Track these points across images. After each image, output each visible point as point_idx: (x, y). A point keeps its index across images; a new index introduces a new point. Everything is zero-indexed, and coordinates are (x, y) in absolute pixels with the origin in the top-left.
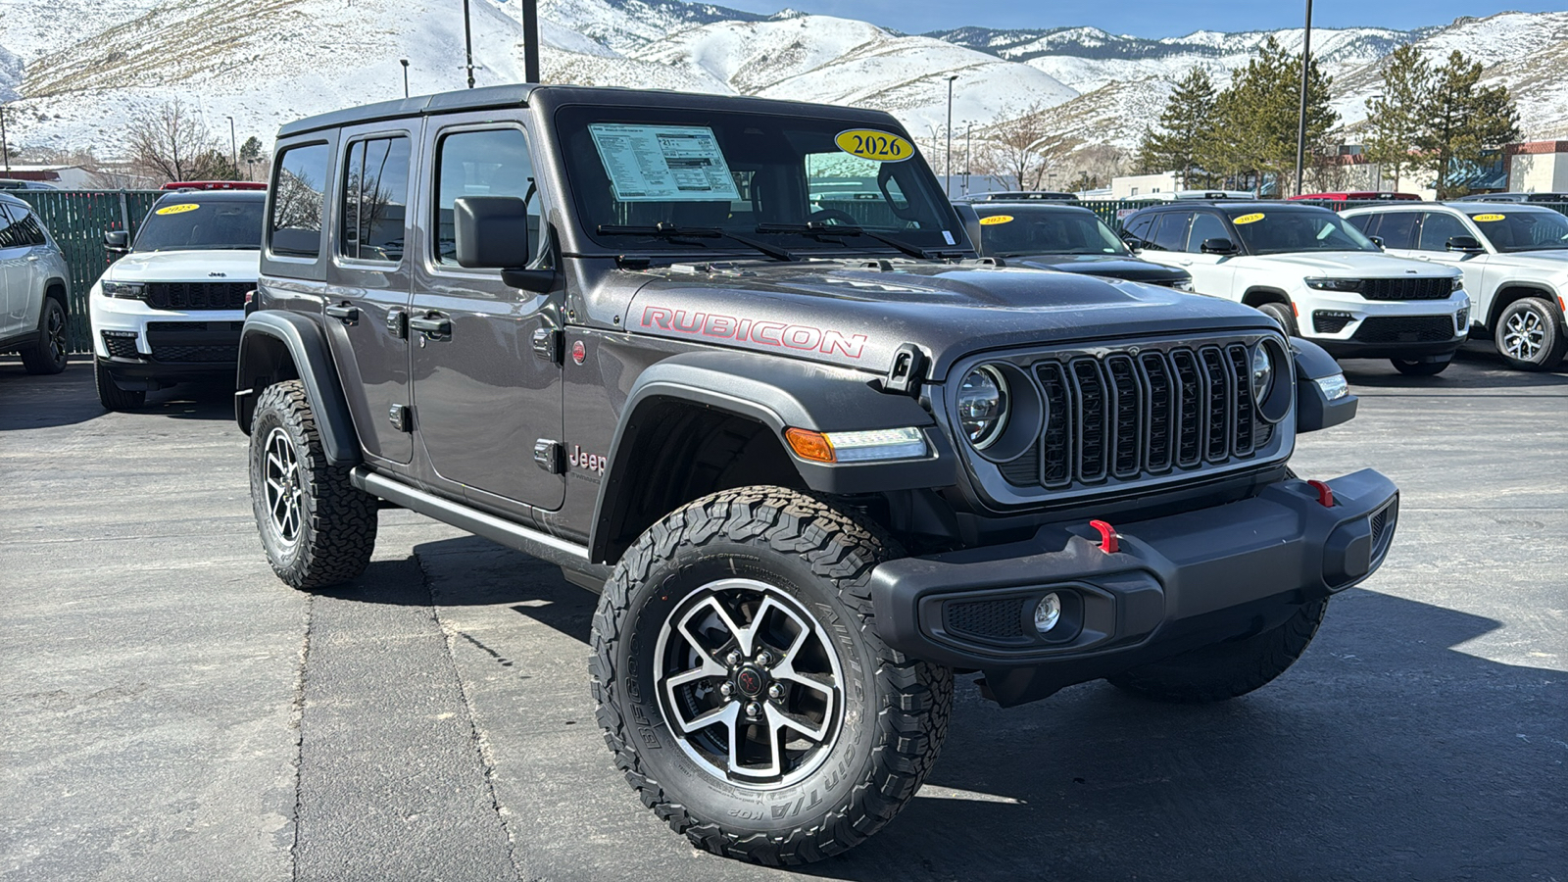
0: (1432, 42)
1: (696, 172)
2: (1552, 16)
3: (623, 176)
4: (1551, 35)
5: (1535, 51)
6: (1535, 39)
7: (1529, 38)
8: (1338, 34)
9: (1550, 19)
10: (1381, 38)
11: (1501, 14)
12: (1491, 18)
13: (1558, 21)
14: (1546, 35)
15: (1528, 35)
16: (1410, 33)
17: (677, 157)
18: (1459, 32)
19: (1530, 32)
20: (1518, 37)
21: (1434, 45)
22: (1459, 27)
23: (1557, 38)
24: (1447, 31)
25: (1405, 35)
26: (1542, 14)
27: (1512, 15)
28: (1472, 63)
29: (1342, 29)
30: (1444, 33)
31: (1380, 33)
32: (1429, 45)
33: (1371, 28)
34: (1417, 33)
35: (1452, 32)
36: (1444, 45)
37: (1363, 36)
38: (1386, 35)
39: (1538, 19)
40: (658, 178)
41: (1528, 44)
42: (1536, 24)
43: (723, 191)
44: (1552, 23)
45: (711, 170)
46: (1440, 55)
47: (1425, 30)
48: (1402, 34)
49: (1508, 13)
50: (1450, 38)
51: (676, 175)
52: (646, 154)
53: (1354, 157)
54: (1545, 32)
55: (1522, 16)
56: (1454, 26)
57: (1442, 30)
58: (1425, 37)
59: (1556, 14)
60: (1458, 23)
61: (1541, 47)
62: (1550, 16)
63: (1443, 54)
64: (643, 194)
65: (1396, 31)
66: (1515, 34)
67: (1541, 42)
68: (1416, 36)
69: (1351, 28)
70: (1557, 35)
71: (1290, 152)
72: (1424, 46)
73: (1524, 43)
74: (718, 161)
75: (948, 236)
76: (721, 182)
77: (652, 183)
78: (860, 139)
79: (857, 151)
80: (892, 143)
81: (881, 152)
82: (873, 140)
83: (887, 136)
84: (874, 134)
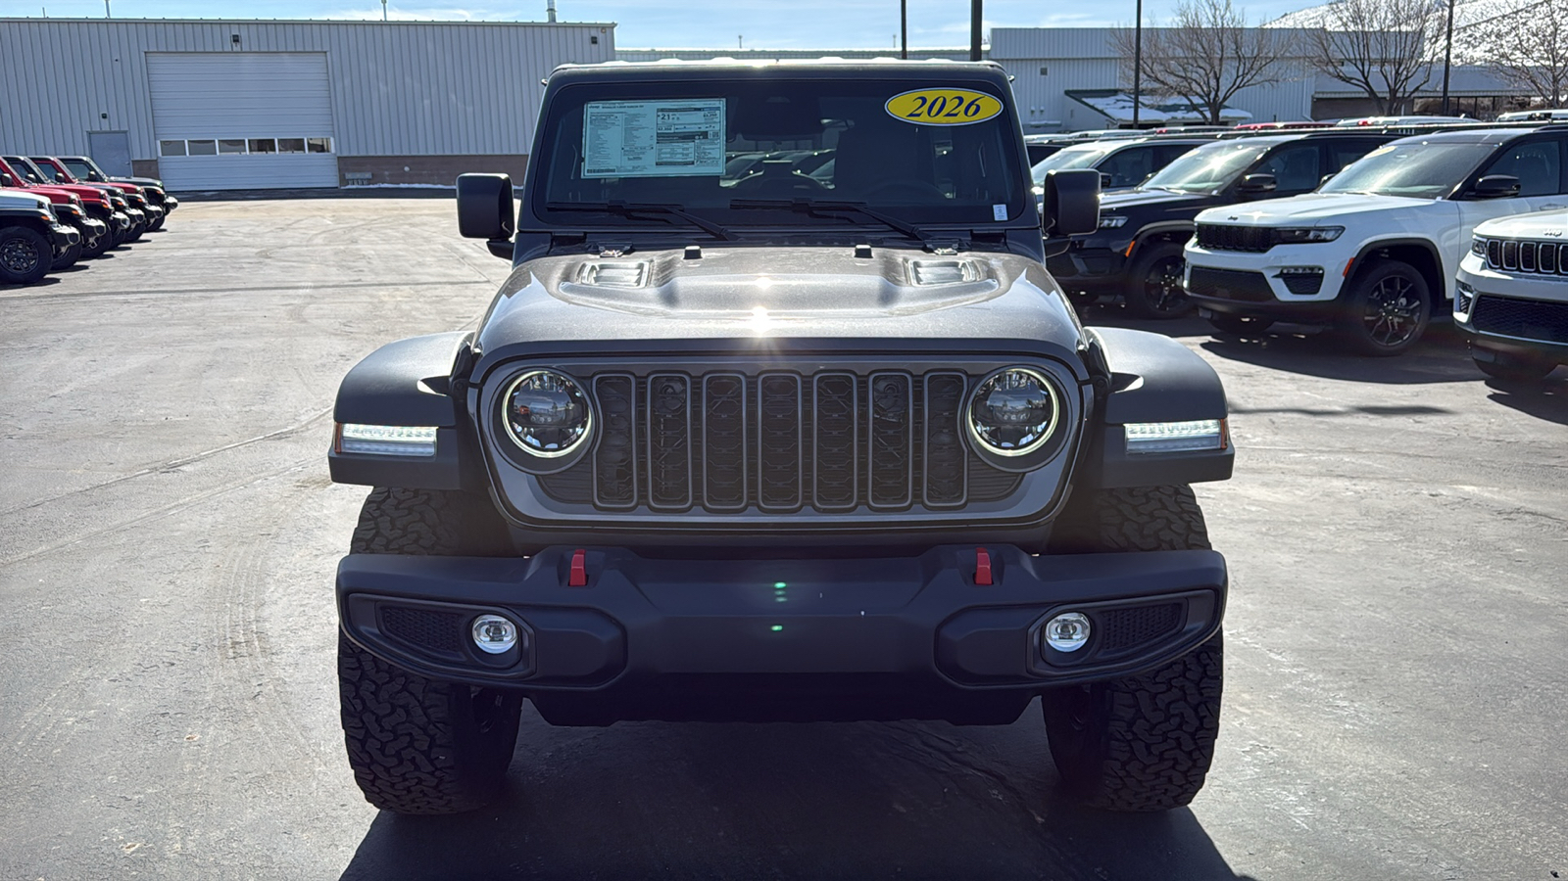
1: (686, 146)
3: (599, 153)
17: (672, 131)
40: (639, 154)
43: (708, 165)
45: (704, 144)
51: (660, 150)
52: (637, 130)
64: (613, 171)
74: (716, 134)
75: (1000, 211)
76: (710, 156)
77: (629, 159)
78: (924, 100)
79: (911, 115)
80: (972, 103)
81: (948, 115)
82: (945, 100)
83: (969, 95)
84: (950, 93)
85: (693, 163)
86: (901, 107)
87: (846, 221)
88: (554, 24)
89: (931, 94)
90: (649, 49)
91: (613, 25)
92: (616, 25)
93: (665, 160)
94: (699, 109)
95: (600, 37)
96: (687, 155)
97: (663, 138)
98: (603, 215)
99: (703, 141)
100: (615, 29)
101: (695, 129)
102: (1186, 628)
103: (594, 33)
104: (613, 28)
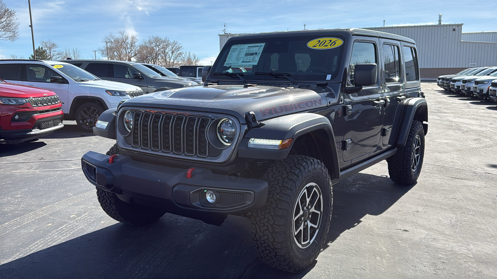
1: (251, 57)
3: (230, 59)
17: (249, 53)
51: (245, 58)
52: (241, 52)
74: (259, 53)
75: (329, 77)
76: (255, 60)
77: (236, 61)
78: (319, 41)
79: (314, 46)
80: (334, 42)
81: (325, 46)
82: (326, 41)
83: (333, 39)
84: (328, 39)
85: (250, 62)
86: (311, 44)
87: (285, 79)
88: (440, 25)
89: (322, 40)
90: (481, 32)
91: (462, 24)
92: (463, 24)
93: (245, 61)
94: (258, 46)
95: (457, 28)
96: (250, 59)
97: (247, 55)
98: (224, 76)
99: (255, 55)
100: (462, 26)
101: (255, 52)
102: (246, 203)
103: (454, 27)
104: (462, 25)
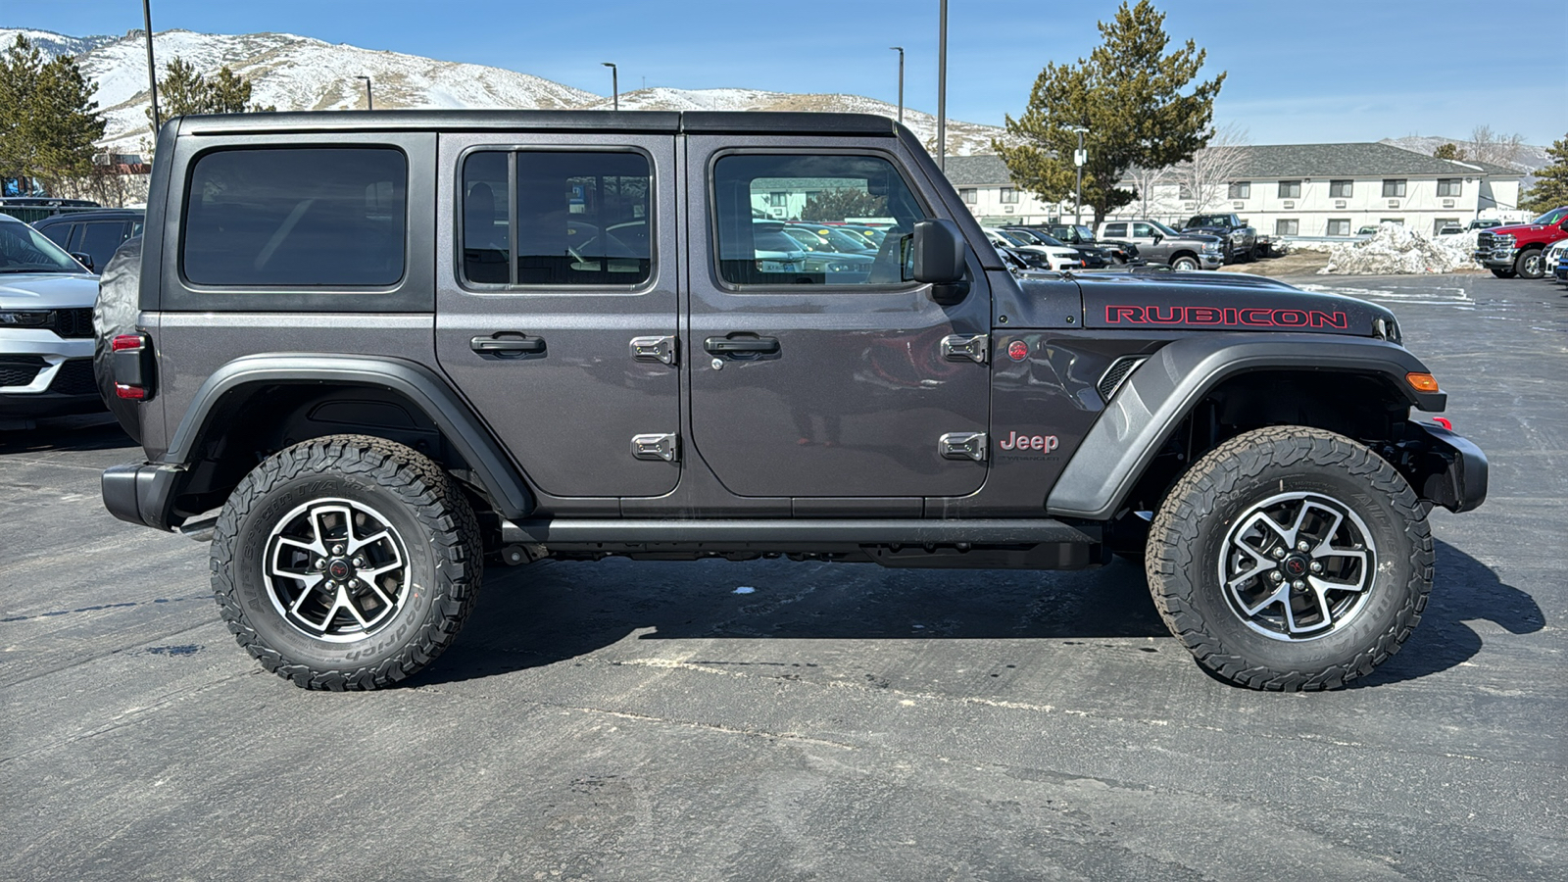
0: (109, 51)
2: (220, 38)
4: (222, 56)
5: (210, 69)
6: (208, 58)
7: (202, 57)
8: (5, 34)
9: (218, 40)
10: (53, 42)
11: (171, 31)
12: (163, 34)
13: (225, 43)
14: (217, 55)
15: (201, 53)
16: (83, 39)
18: (134, 44)
19: (203, 51)
20: (192, 55)
21: (112, 55)
22: (134, 40)
23: (227, 60)
24: (123, 42)
25: (78, 42)
26: (210, 35)
27: (183, 33)
28: (243, 81)
29: (8, 29)
30: (120, 44)
31: (51, 37)
32: (106, 54)
33: (40, 31)
34: (89, 40)
35: (127, 43)
36: (122, 56)
37: (32, 38)
38: (58, 40)
39: (207, 39)
41: (202, 63)
42: (206, 44)
44: (221, 45)
46: (119, 66)
47: (97, 38)
48: (74, 41)
49: (178, 30)
50: (127, 50)
53: (131, 167)
54: (215, 52)
55: (194, 35)
56: (128, 38)
57: (115, 40)
58: (99, 46)
59: (223, 36)
60: (132, 35)
61: (214, 66)
62: (217, 38)
63: (123, 65)
65: (67, 37)
66: (188, 51)
67: (214, 61)
68: (89, 45)
69: (18, 28)
70: (227, 57)
71: (65, 159)
72: (101, 54)
73: (198, 60)
